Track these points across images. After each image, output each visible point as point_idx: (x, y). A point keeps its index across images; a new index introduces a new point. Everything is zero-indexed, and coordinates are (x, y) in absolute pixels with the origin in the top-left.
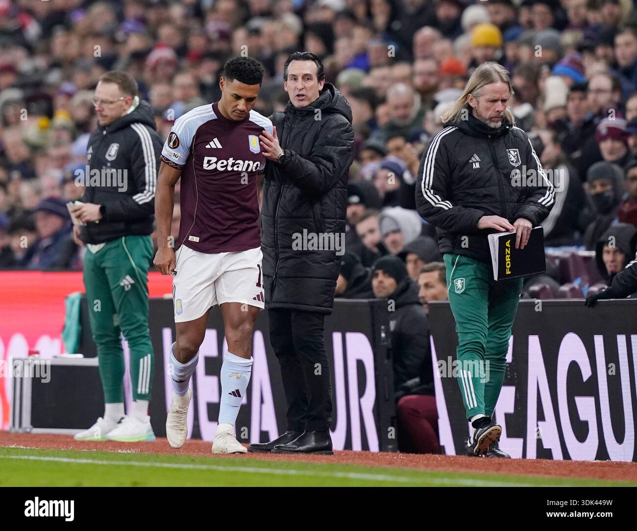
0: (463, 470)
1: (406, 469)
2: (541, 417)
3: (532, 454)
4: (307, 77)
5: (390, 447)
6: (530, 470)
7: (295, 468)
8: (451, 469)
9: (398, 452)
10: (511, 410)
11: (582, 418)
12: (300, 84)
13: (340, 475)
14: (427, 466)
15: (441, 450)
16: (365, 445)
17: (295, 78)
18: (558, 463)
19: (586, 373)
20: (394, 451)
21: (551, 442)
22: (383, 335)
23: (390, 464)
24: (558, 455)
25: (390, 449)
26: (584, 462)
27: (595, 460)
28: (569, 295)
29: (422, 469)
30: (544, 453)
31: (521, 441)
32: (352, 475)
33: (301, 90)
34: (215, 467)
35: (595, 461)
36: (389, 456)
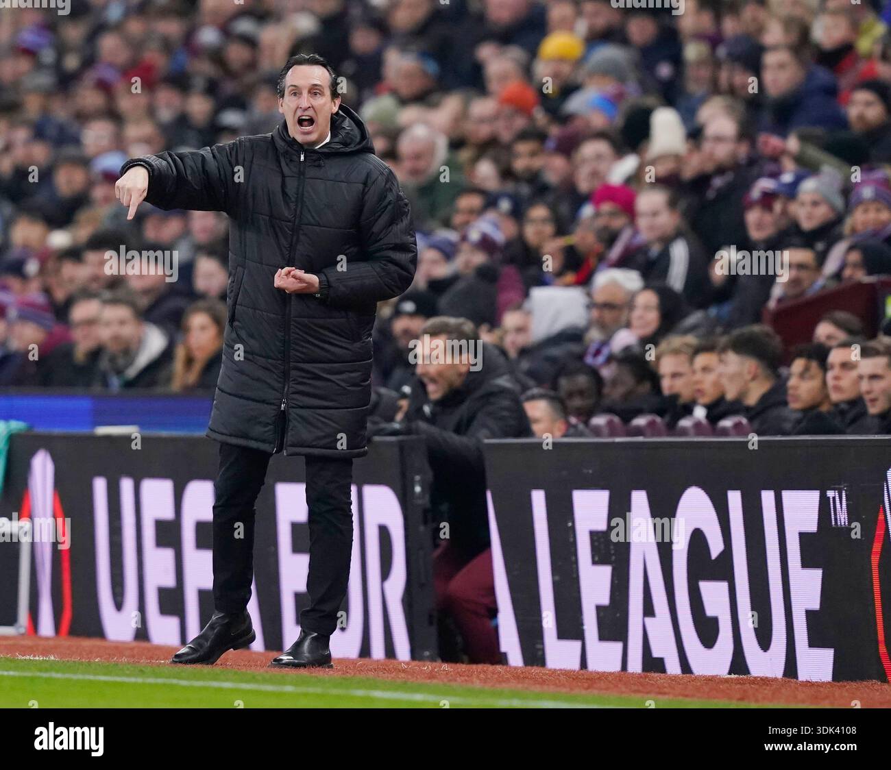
0: (537, 688)
1: (454, 684)
2: (649, 610)
3: (635, 665)
4: (314, 91)
5: (427, 653)
6: (636, 688)
7: (291, 684)
8: (520, 686)
9: (440, 661)
10: (605, 600)
11: (710, 611)
12: (305, 101)
13: (360, 693)
14: (485, 681)
15: (501, 659)
16: (390, 651)
17: (296, 92)
18: (674, 679)
19: (716, 547)
20: (432, 659)
21: (664, 648)
22: (418, 489)
23: (429, 678)
24: (673, 667)
25: (428, 657)
26: (713, 677)
27: (730, 673)
28: (692, 431)
29: (477, 685)
30: (653, 664)
31: (619, 645)
32: (377, 694)
33: (306, 110)
34: (175, 681)
35: (729, 676)
36: (427, 667)
